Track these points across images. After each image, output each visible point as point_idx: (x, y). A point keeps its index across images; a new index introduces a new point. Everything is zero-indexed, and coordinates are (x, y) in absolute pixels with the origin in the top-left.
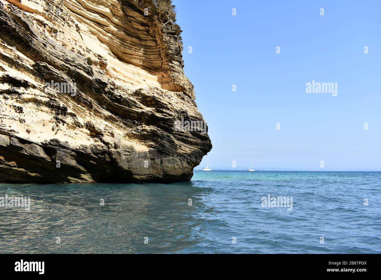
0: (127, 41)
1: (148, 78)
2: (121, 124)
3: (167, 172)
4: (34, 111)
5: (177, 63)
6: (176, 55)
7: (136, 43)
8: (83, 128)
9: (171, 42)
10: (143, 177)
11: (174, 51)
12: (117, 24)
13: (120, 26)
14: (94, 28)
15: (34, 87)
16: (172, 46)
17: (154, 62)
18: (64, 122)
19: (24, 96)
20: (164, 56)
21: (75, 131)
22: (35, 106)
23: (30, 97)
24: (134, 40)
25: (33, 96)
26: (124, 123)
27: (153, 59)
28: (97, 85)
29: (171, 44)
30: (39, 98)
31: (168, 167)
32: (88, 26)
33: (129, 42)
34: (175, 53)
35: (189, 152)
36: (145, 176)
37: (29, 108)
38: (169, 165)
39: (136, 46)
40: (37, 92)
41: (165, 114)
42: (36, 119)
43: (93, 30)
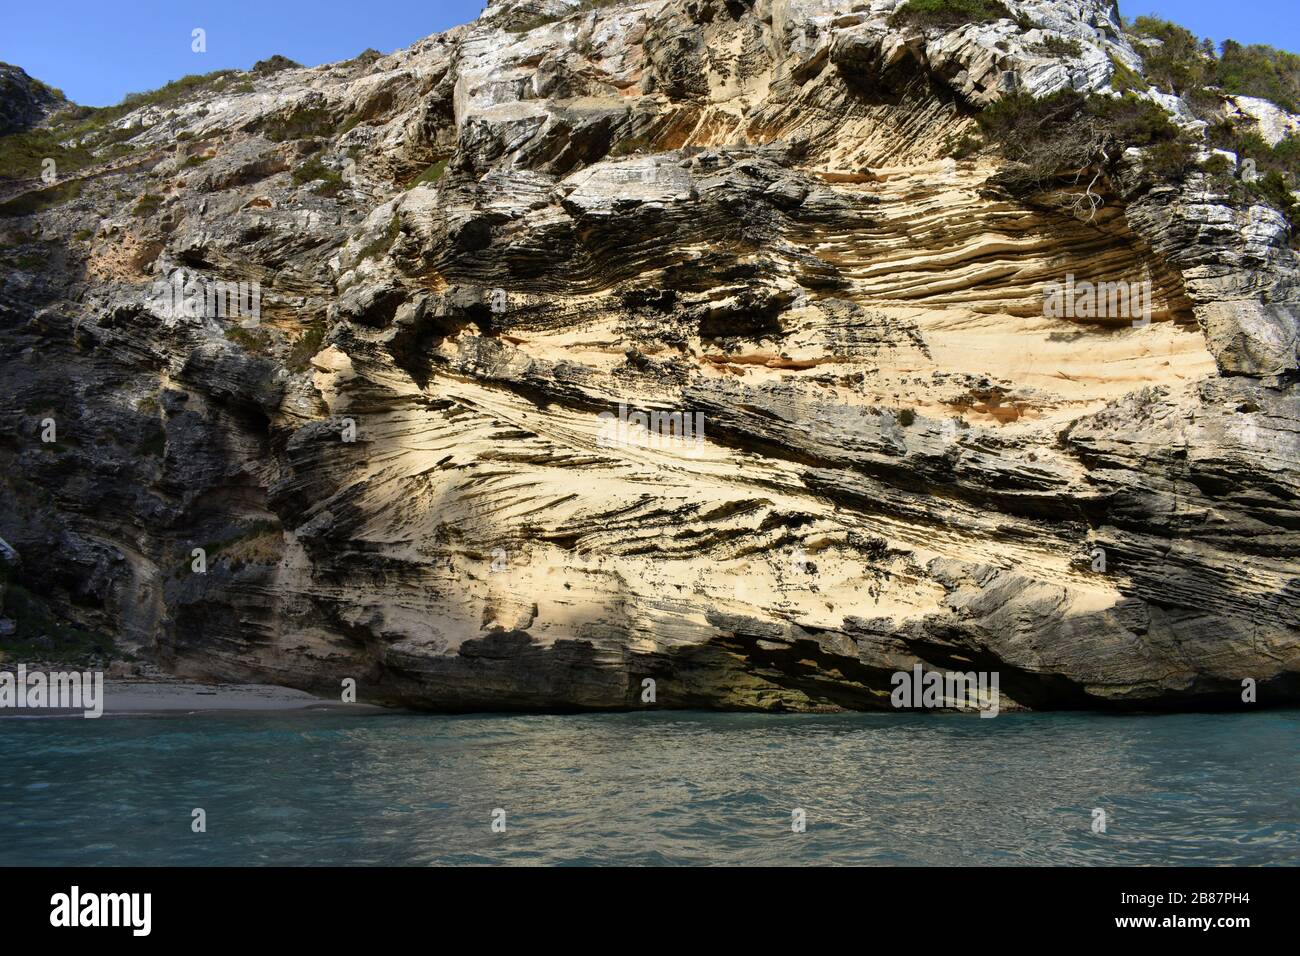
0: (1094, 269)
3: (1209, 669)
4: (837, 561)
5: (1202, 268)
6: (1183, 247)
7: (1119, 262)
9: (1146, 221)
10: (1122, 691)
11: (1168, 241)
12: (1042, 245)
13: (1056, 246)
14: (984, 298)
15: (821, 518)
16: (1155, 229)
18: (888, 574)
19: (809, 541)
21: (918, 589)
23: (819, 538)
24: (1108, 255)
25: (824, 536)
29: (1152, 225)
30: (834, 536)
31: (1205, 653)
32: (966, 304)
33: (1099, 270)
34: (1176, 245)
36: (1130, 689)
37: (827, 560)
38: (1206, 646)
39: (1126, 267)
40: (827, 524)
42: (838, 579)
43: (980, 304)
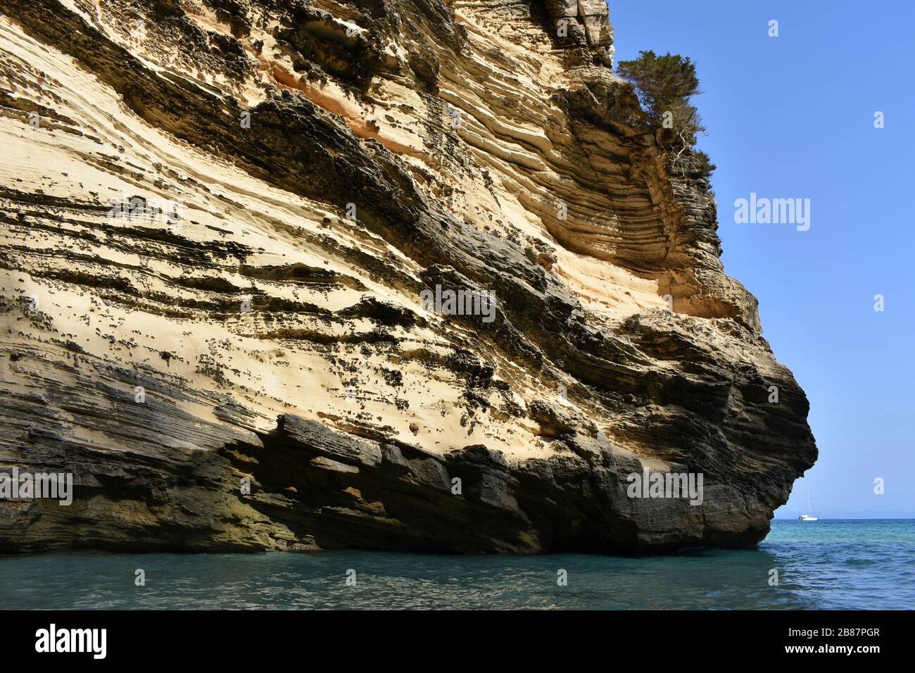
0: (580, 200)
1: (635, 286)
2: (598, 405)
3: (712, 523)
4: (423, 379)
5: (709, 245)
6: (706, 227)
7: (599, 205)
8: (524, 417)
9: (691, 197)
10: (658, 537)
11: (701, 218)
12: (559, 162)
13: (565, 168)
14: (512, 176)
15: (423, 323)
16: (694, 205)
17: (646, 246)
18: (485, 404)
19: (406, 347)
20: (676, 232)
21: (507, 426)
22: (423, 369)
23: (414, 346)
24: (598, 197)
25: (421, 346)
26: (603, 402)
27: (644, 239)
28: (550, 312)
29: (693, 202)
30: (434, 349)
31: (715, 510)
32: (500, 173)
33: (586, 203)
34: (704, 223)
35: (761, 470)
36: (663, 535)
37: (412, 372)
38: (717, 506)
39: (599, 211)
40: (428, 334)
41: (707, 376)
42: (428, 400)
43: (512, 181)
